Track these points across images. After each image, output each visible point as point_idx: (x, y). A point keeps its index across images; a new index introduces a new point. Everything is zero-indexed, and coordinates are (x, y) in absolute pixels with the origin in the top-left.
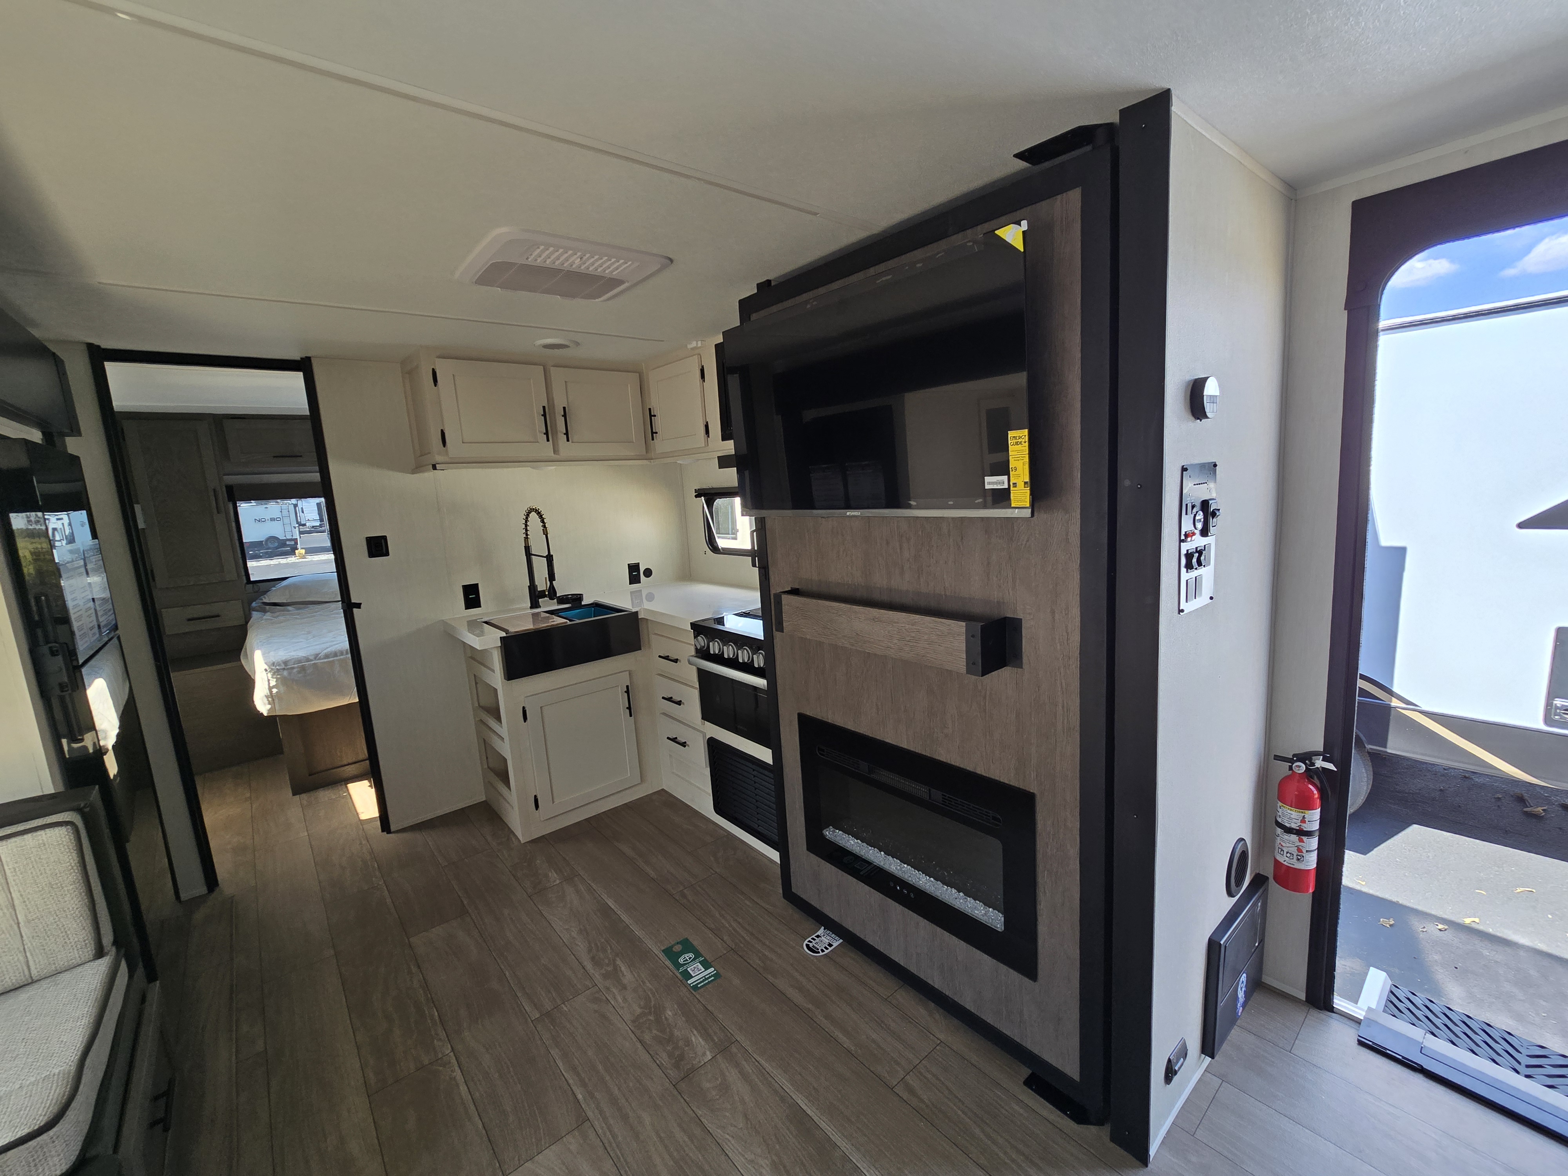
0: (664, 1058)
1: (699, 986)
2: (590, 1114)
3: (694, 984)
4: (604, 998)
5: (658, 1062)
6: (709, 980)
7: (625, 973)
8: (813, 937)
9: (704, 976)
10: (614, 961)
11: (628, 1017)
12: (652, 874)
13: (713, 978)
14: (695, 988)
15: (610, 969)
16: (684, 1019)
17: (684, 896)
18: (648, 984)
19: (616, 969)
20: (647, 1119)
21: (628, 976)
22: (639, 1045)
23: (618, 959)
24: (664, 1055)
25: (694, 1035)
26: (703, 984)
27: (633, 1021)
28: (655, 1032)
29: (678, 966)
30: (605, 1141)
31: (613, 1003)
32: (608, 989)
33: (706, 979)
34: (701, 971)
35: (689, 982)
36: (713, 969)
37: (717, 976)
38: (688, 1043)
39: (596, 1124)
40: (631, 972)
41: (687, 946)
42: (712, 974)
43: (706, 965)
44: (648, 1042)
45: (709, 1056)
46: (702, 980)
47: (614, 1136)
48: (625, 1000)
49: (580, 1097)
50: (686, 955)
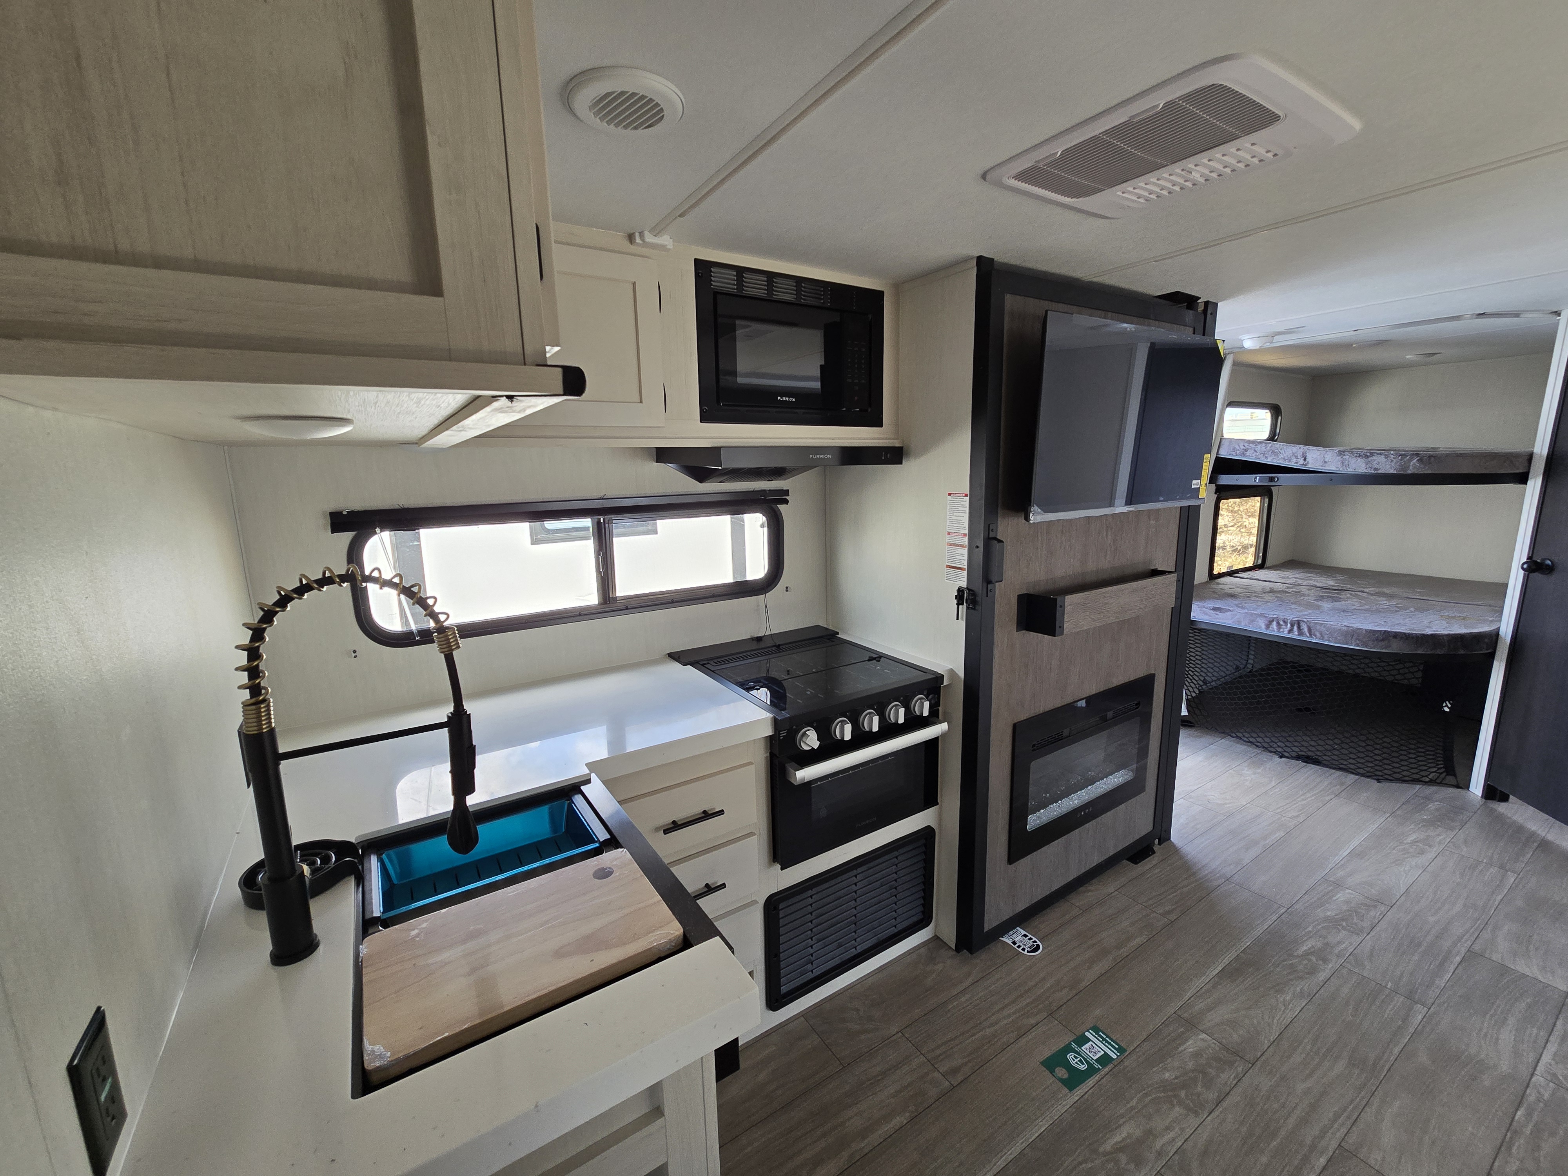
0: (1227, 1076)
1: (1117, 1047)
2: (1334, 1144)
3: (1116, 1052)
4: (1177, 1157)
5: (1235, 1082)
6: (1105, 1037)
7: (1124, 1135)
8: (1015, 947)
9: (1101, 1042)
10: (1106, 1154)
11: (1193, 1122)
12: (899, 1120)
13: (1100, 1033)
14: (1121, 1050)
15: (1123, 1158)
16: (1169, 1060)
17: (954, 1071)
18: (1134, 1103)
19: (1120, 1149)
20: (1301, 1087)
21: (1127, 1131)
22: (1225, 1104)
23: (1101, 1150)
24: (1224, 1076)
25: (1185, 1049)
26: (1112, 1043)
27: (1197, 1114)
28: (1199, 1089)
29: (1091, 1071)
30: (1349, 1123)
31: (1180, 1143)
32: (1160, 1154)
33: (1104, 1039)
34: (1094, 1045)
35: (1115, 1057)
36: (1087, 1034)
37: (1096, 1030)
38: (1197, 1055)
39: (1340, 1135)
40: (1120, 1126)
41: (1056, 1061)
42: (1094, 1034)
43: (1084, 1040)
44: (1216, 1094)
45: (1203, 1036)
46: (1106, 1044)
47: (1337, 1116)
48: (1168, 1129)
49: (1323, 1161)
50: (1073, 1063)
